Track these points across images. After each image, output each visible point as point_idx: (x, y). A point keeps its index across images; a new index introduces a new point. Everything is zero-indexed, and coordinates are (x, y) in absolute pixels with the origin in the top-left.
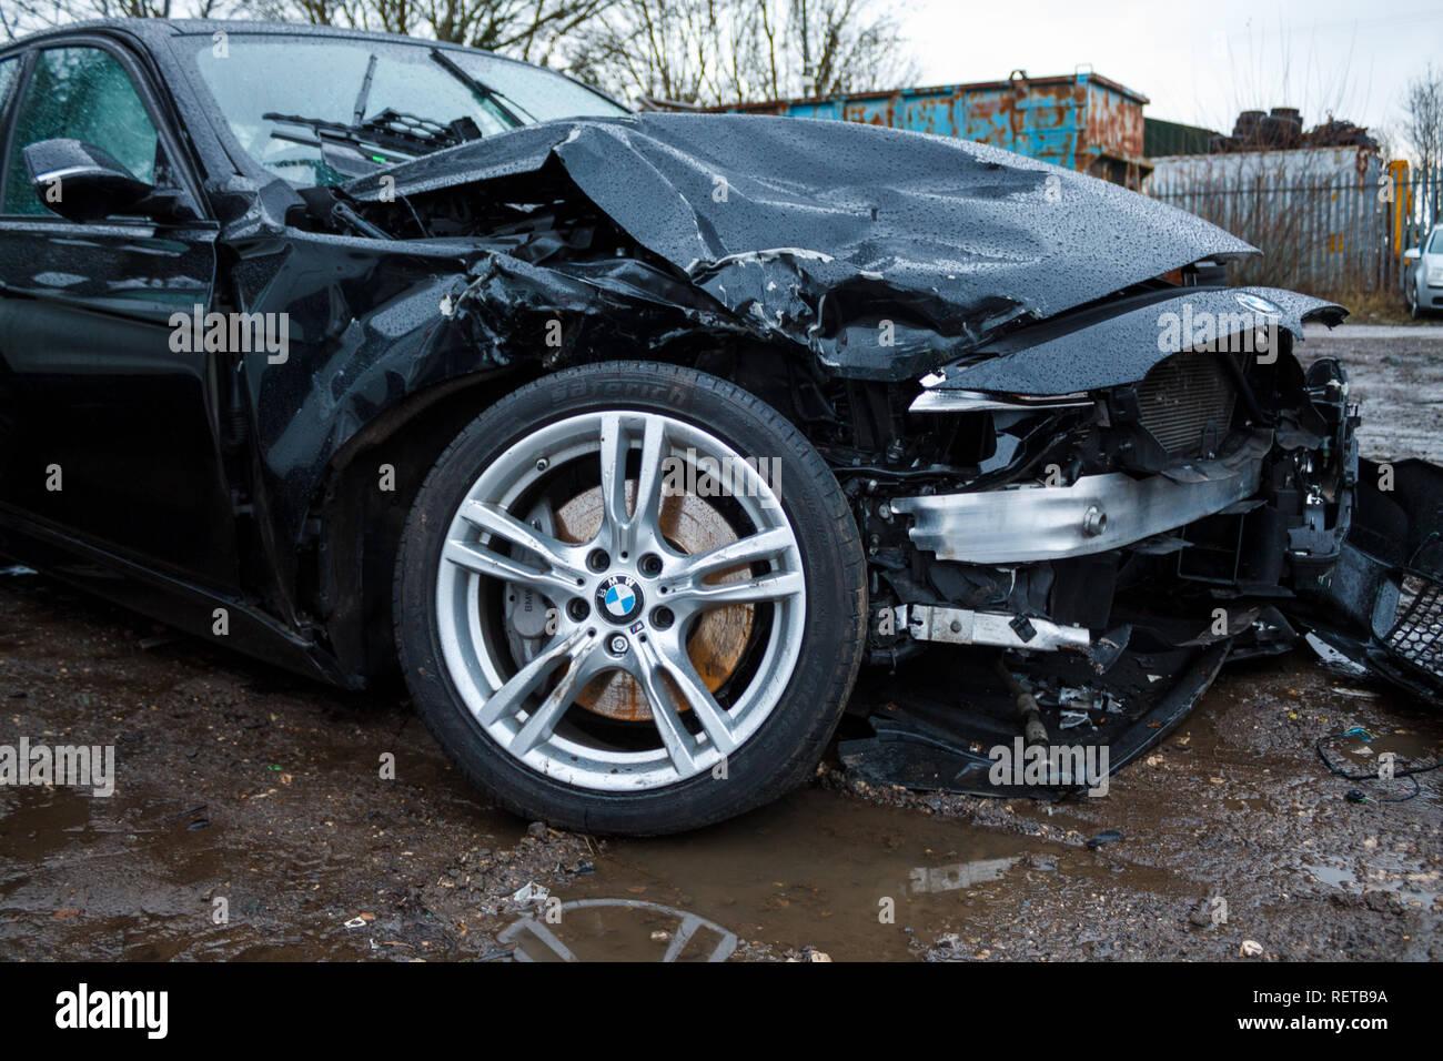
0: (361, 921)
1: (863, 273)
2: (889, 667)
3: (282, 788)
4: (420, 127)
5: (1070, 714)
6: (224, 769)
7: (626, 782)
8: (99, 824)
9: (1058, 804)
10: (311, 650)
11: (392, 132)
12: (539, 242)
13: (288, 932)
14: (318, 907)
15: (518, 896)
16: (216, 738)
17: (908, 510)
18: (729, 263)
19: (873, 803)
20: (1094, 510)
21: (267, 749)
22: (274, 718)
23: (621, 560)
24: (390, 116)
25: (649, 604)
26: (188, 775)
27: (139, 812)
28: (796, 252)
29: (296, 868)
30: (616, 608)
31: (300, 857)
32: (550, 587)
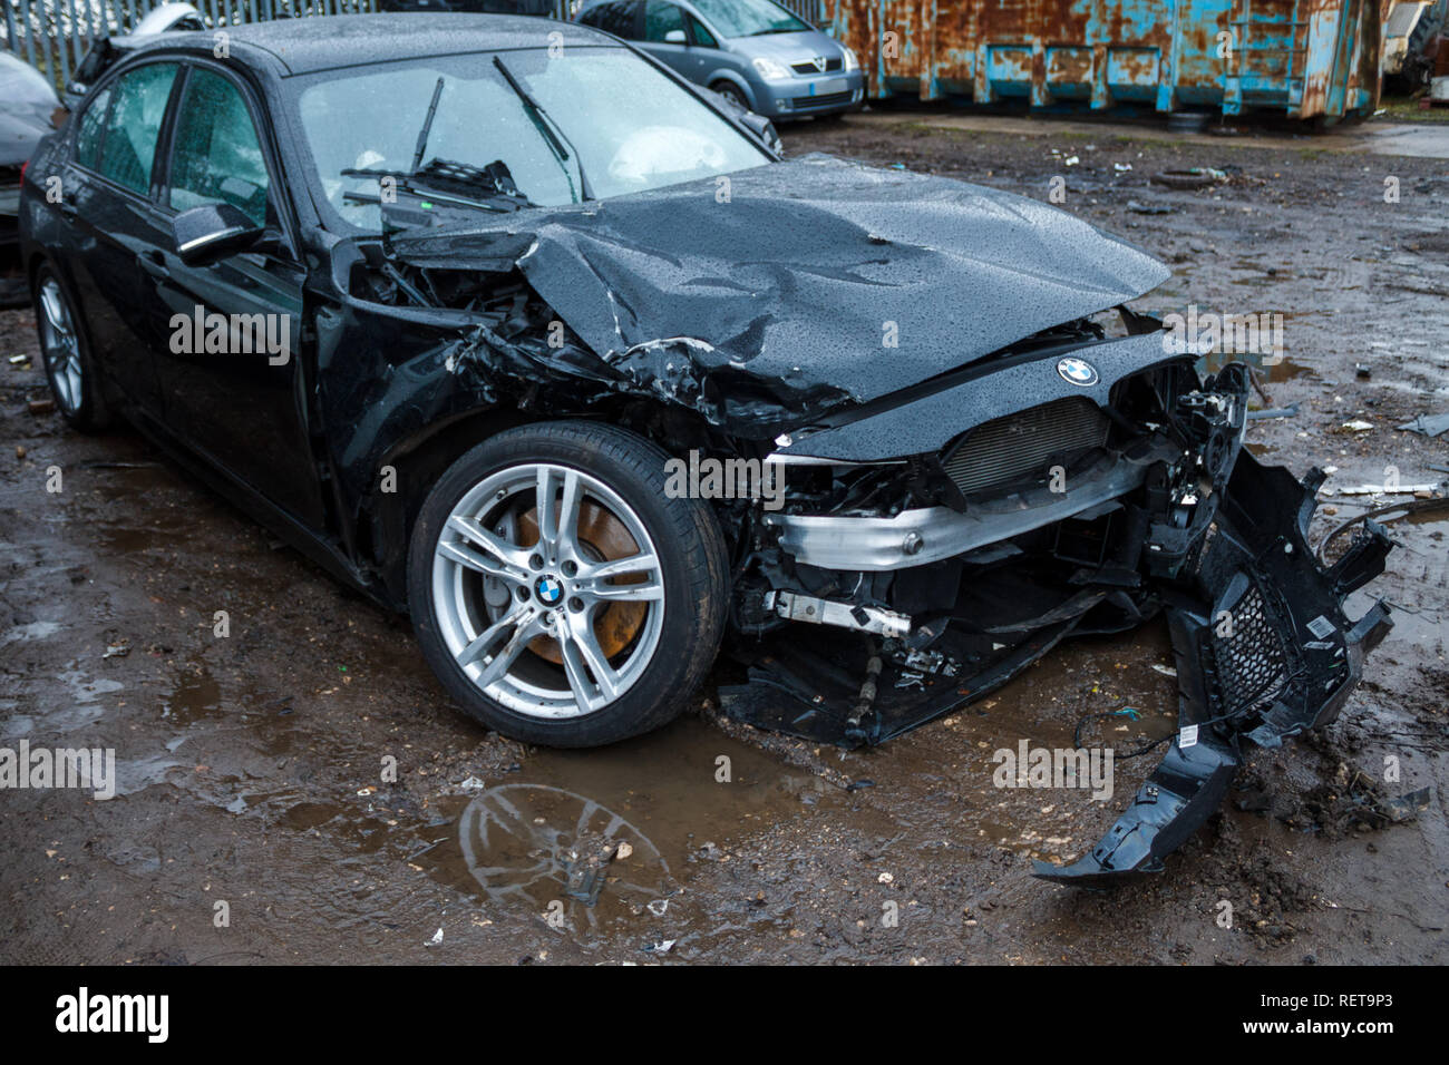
0: (368, 792)
1: (732, 363)
2: (756, 636)
3: (342, 686)
4: (461, 171)
5: (908, 676)
6: (309, 667)
7: (547, 712)
8: (227, 705)
9: (852, 752)
10: (368, 588)
11: (441, 177)
12: (512, 322)
13: (324, 795)
14: (345, 779)
15: (464, 784)
16: (308, 639)
17: (779, 522)
18: (638, 350)
19: (727, 735)
20: (913, 536)
21: (341, 651)
22: (351, 624)
23: (552, 563)
24: (438, 164)
25: (567, 596)
26: (285, 670)
27: (251, 697)
28: (689, 341)
29: (339, 750)
30: (547, 596)
31: (342, 742)
32: (509, 579)
